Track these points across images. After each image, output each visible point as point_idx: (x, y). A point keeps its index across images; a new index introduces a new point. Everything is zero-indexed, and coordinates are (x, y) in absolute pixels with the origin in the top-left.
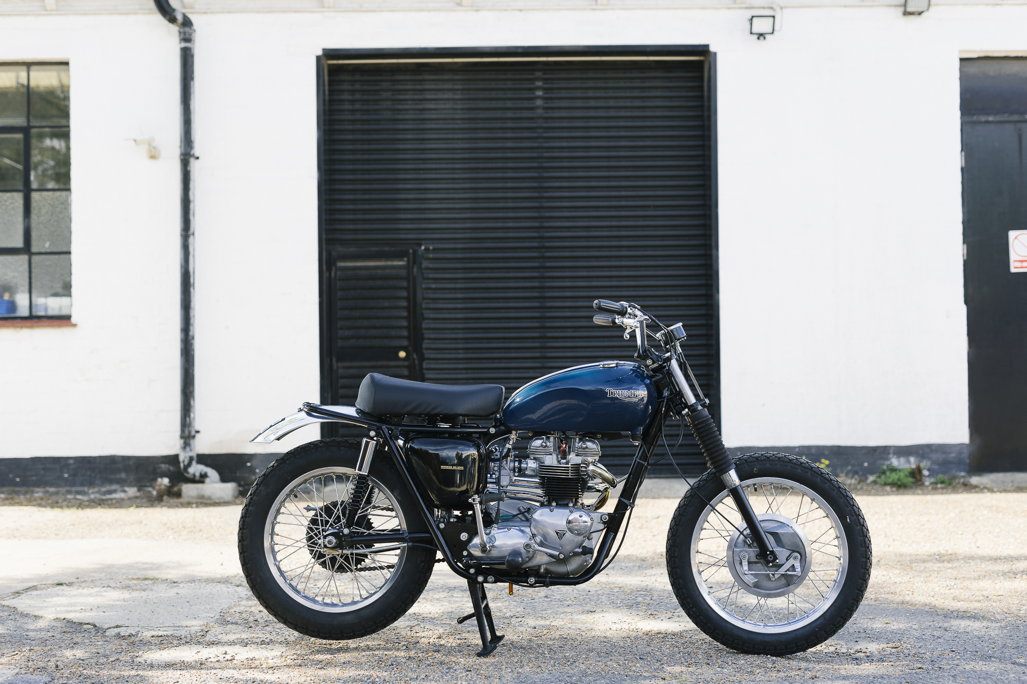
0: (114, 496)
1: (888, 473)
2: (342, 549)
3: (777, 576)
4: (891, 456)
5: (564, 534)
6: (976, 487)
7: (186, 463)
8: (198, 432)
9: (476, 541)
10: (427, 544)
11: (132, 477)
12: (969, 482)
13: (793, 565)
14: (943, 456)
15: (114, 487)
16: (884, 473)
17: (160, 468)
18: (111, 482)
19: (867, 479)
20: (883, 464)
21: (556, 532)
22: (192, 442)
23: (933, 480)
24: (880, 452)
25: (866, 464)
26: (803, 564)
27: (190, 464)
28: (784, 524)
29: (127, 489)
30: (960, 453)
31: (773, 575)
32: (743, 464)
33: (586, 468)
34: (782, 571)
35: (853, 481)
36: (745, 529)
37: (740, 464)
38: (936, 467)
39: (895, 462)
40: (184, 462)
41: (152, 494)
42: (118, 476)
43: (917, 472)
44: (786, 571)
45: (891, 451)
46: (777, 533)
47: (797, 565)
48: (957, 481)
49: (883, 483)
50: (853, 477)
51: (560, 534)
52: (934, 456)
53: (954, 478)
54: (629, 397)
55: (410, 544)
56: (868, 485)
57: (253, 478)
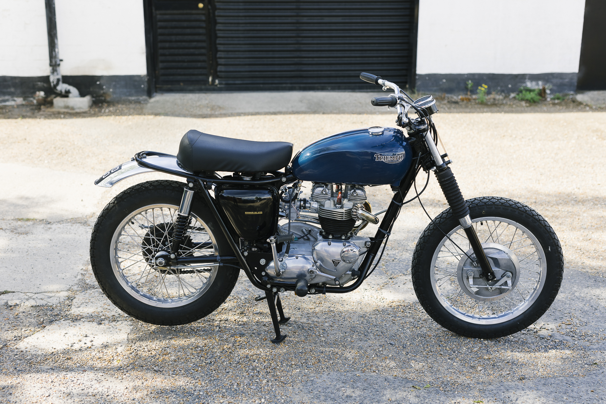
0: (7, 103)
1: (524, 92)
2: (170, 266)
3: (493, 289)
4: (527, 80)
5: (339, 263)
6: (580, 103)
7: (55, 83)
8: (61, 60)
9: (272, 264)
10: (234, 265)
11: (19, 91)
12: (576, 99)
13: (506, 281)
14: (561, 81)
15: (7, 97)
16: (521, 92)
17: (37, 85)
18: (4, 94)
19: (509, 95)
20: (521, 86)
21: (332, 261)
22: (58, 68)
23: (552, 96)
24: (520, 78)
25: (510, 86)
26: (514, 280)
27: (58, 84)
28: (502, 251)
29: (16, 99)
30: (571, 79)
31: (491, 288)
32: (475, 207)
33: (356, 212)
34: (497, 286)
35: (501, 97)
36: (472, 254)
37: (472, 207)
38: (555, 88)
39: (529, 84)
40: (53, 82)
41: (33, 103)
42: (9, 90)
43: (543, 91)
44: (500, 286)
45: (527, 77)
46: (496, 259)
47: (510, 282)
48: (567, 97)
49: (520, 99)
50: (501, 94)
51: (336, 263)
52: (555, 81)
53: (566, 95)
54: (392, 161)
55: (222, 264)
56: (510, 99)
57: (102, 92)
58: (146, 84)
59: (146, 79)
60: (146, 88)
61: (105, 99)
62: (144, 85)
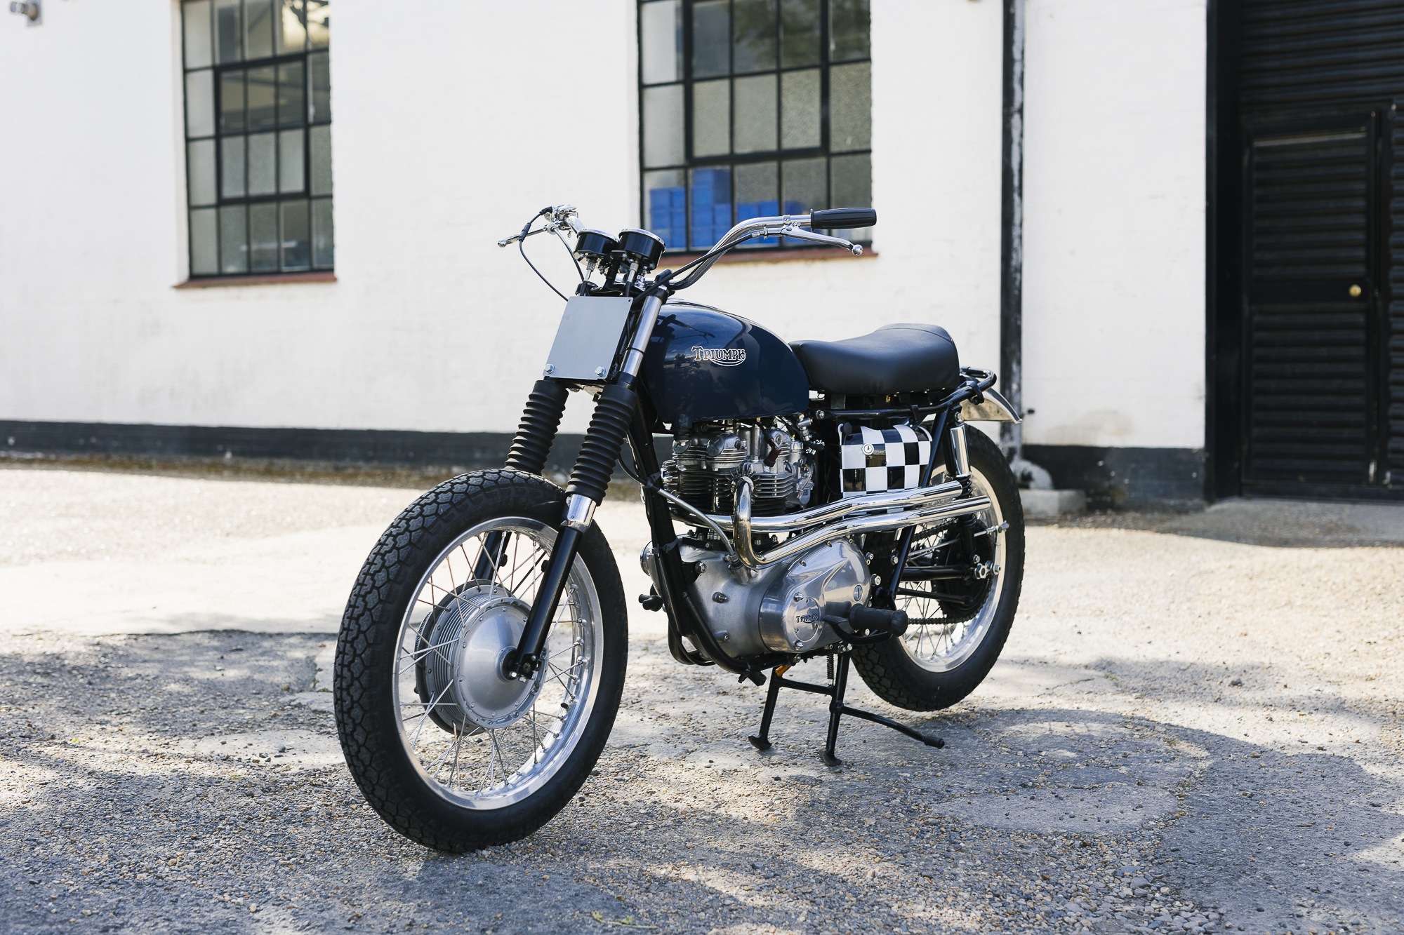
7: (1004, 455)
8: (1031, 411)
27: (1010, 457)
57: (1107, 484)
58: (1202, 470)
59: (1203, 460)
60: (1201, 481)
61: (1113, 502)
62: (1198, 473)
